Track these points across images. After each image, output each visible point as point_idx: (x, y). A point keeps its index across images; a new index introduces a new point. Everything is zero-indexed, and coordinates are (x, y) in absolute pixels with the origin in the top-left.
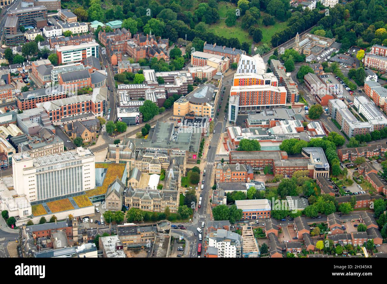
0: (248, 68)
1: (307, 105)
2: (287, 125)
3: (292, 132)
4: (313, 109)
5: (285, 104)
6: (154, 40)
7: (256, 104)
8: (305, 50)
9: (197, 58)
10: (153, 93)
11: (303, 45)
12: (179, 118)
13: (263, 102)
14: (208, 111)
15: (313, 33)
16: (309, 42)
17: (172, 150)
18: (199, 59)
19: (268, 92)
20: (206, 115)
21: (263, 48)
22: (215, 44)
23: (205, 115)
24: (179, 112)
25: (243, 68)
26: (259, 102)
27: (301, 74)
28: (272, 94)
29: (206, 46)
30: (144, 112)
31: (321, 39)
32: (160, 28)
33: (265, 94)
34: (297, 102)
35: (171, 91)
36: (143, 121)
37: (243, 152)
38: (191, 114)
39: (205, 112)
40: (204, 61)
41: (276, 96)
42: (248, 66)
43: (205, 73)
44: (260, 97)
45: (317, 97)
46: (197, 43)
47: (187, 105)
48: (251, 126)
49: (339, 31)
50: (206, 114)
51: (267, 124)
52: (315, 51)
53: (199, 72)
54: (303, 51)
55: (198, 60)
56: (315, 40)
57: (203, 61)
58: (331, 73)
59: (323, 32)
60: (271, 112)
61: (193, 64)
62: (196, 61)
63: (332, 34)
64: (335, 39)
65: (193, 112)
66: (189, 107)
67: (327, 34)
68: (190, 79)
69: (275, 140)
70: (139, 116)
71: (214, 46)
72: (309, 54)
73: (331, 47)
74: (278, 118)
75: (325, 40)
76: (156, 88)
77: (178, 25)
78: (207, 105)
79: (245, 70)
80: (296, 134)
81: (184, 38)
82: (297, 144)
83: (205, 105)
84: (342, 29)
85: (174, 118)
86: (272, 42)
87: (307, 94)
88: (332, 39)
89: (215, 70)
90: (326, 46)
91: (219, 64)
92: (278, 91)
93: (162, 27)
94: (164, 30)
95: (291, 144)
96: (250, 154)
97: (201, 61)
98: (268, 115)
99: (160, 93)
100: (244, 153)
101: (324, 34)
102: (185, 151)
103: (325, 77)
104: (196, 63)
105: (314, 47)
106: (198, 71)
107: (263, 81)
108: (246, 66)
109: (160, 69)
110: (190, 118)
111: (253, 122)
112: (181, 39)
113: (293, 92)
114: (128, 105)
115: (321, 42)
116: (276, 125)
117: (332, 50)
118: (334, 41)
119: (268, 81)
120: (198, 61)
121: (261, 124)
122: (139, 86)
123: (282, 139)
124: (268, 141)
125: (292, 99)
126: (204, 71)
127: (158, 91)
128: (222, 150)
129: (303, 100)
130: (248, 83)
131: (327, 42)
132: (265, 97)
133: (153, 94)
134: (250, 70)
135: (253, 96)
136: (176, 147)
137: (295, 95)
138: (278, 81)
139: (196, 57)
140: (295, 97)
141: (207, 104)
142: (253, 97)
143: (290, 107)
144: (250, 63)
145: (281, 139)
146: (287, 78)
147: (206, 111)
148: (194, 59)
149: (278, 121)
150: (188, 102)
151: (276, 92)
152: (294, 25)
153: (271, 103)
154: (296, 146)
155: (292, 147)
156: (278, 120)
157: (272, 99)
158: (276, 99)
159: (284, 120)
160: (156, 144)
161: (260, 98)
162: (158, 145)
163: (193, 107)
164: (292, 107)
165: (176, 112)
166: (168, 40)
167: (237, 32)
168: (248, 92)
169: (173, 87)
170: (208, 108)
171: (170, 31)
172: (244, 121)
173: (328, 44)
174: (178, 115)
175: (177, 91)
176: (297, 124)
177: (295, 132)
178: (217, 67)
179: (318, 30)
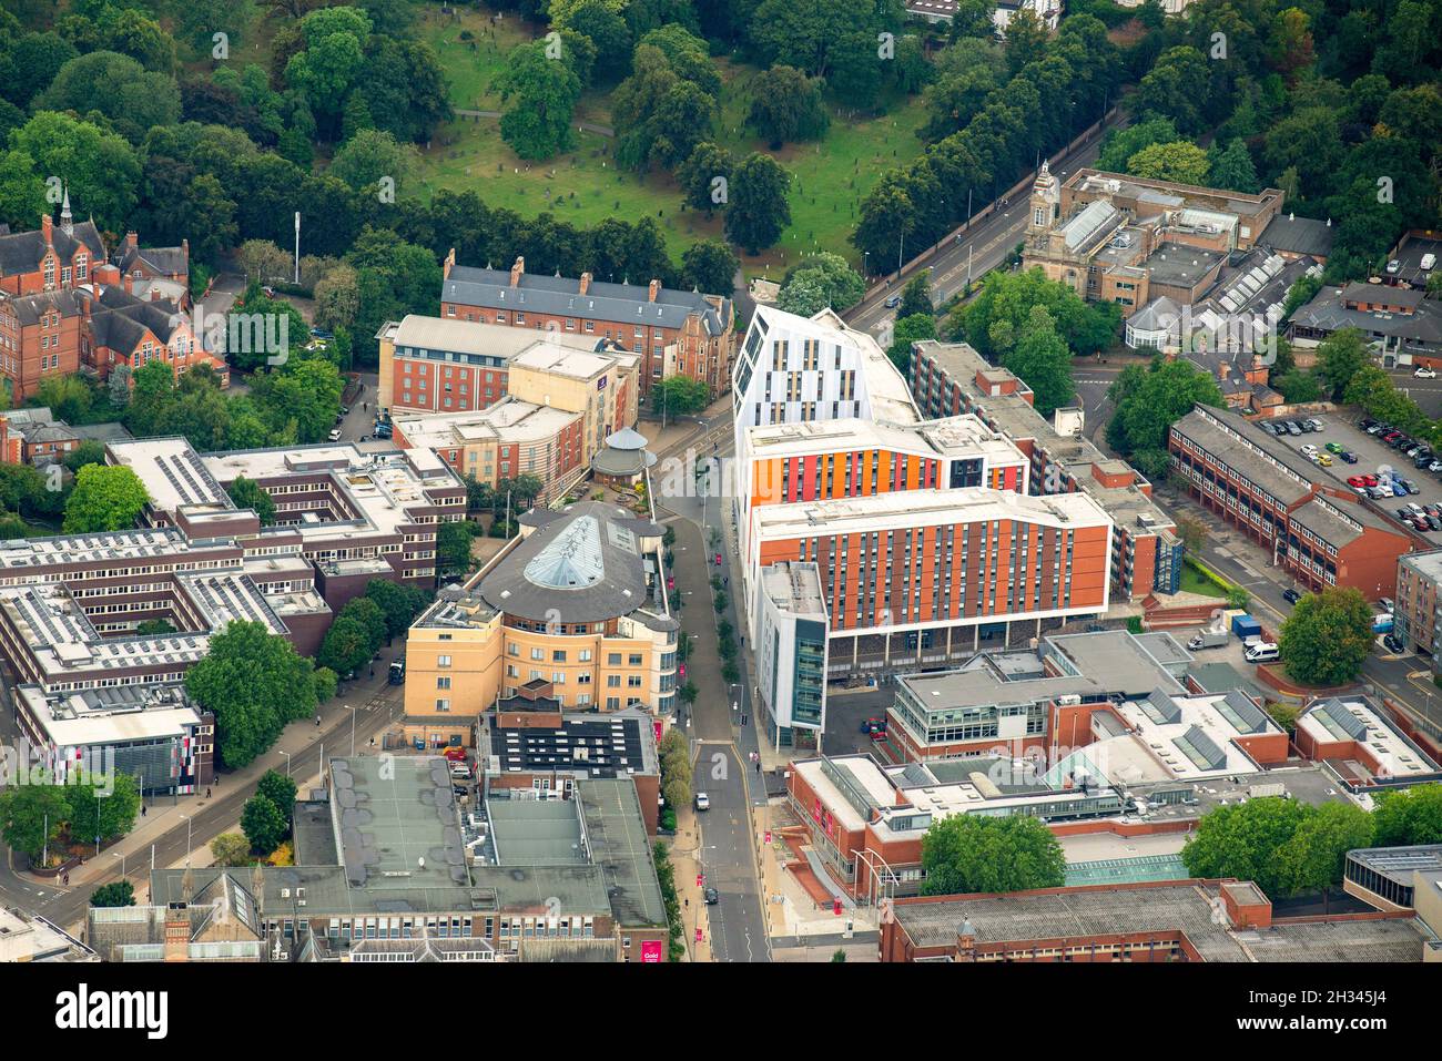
0: (809, 393)
1: (1243, 607)
2: (1178, 731)
3: (1222, 764)
4: (1316, 618)
5: (1103, 609)
6: (97, 253)
7: (918, 618)
8: (1112, 274)
9: (423, 358)
10: (235, 579)
11: (1091, 245)
12: (443, 734)
13: (966, 598)
14: (635, 671)
15: (1120, 168)
16: (1119, 222)
17: (505, 918)
18: (437, 363)
19: (997, 532)
20: (623, 702)
21: (827, 277)
22: (519, 267)
23: (613, 704)
24: (442, 694)
25: (779, 394)
26: (940, 603)
27: (1147, 417)
28: (1018, 543)
29: (457, 282)
30: (227, 698)
31: (1190, 202)
32: (111, 173)
33: (973, 548)
34: (1171, 593)
35: (348, 567)
36: (221, 765)
37: (966, 901)
38: (535, 695)
39: (614, 681)
40: (477, 376)
41: (1048, 557)
42: (810, 379)
43: (515, 448)
44: (942, 566)
45: (1293, 552)
46: (390, 262)
47: (495, 640)
48: (934, 751)
49: (1294, 141)
50: (624, 693)
51: (1030, 729)
52: (1177, 276)
53: (480, 440)
54: (1094, 281)
55: (430, 369)
56: (1159, 210)
57: (464, 376)
58: (1329, 406)
59: (1191, 154)
60: (1028, 663)
61: (398, 400)
62: (415, 377)
63: (1250, 165)
64: (1278, 198)
65: (539, 682)
66: (506, 654)
67: (1215, 166)
68: (441, 483)
69: (1133, 821)
70: (195, 730)
71: (515, 280)
72: (1143, 296)
73: (1266, 243)
74: (1097, 690)
75: (1220, 206)
76: (246, 553)
77: (221, 151)
78: (627, 630)
79: (794, 409)
80: (1253, 779)
81: (285, 242)
82: (1306, 829)
83: (612, 632)
84: (1320, 127)
85: (412, 731)
86: (862, 238)
87: (1215, 544)
88: (1263, 195)
89: (573, 425)
90: (1230, 241)
91: (595, 383)
92: (1053, 522)
93: (124, 167)
94: (140, 190)
95: (1267, 829)
96: (1021, 910)
97: (456, 381)
98: (1012, 676)
99: (280, 578)
100: (976, 908)
101: (1202, 167)
102: (589, 919)
103: (1296, 430)
104: (415, 392)
105: (1155, 252)
106: (468, 433)
107: (935, 466)
108: (795, 383)
109: (219, 431)
110: (532, 724)
111: (946, 726)
112: (258, 250)
113: (1140, 523)
114: (99, 666)
115: (1194, 217)
116: (1100, 731)
117: (1274, 264)
118: (1278, 211)
119: (963, 463)
120: (429, 377)
121: (994, 733)
122: (128, 546)
123: (1180, 814)
124: (1090, 829)
125: (1140, 571)
126: (510, 436)
127: (260, 567)
128: (798, 910)
129: (1203, 579)
130: (840, 482)
131: (1234, 220)
132: (972, 564)
133: (236, 591)
134: (823, 408)
135: (900, 559)
136: (526, 898)
137: (1159, 540)
138: (1026, 463)
139: (416, 351)
140: (1158, 558)
141: (626, 624)
142: (897, 571)
143: (1134, 625)
144: (826, 360)
145: (1171, 815)
146: (1062, 446)
147: (626, 671)
148: (399, 365)
149: (1104, 710)
150: (496, 620)
151: (1046, 529)
152: (983, 123)
153: (1015, 606)
154: (1301, 842)
155: (1277, 852)
156: (1102, 698)
157: (1018, 575)
158: (1047, 573)
159: (1144, 696)
160: (382, 888)
161: (942, 572)
162: (399, 895)
163: (536, 655)
164: (1145, 624)
165: (418, 693)
166: (180, 252)
167: (597, 194)
168: (868, 539)
169: (349, 542)
170: (636, 651)
171: (181, 197)
172: (866, 730)
173: (1245, 232)
174: (432, 711)
175: (385, 565)
176: (1235, 718)
177: (1239, 764)
178: (579, 405)
179: (1156, 148)
